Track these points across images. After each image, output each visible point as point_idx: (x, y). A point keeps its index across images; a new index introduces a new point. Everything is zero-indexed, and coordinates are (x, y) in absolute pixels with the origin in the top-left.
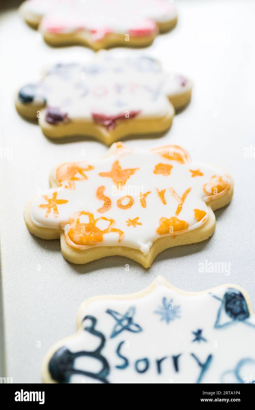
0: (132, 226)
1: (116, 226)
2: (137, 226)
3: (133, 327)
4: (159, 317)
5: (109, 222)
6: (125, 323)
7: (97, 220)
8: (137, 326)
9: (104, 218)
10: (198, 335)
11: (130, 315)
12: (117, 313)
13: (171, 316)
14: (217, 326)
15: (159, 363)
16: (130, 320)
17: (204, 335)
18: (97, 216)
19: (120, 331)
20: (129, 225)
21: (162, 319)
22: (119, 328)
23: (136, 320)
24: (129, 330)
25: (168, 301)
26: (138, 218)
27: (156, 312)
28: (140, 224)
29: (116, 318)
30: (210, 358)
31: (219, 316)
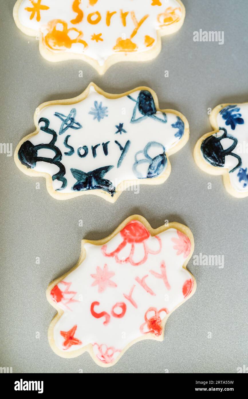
0: (95, 41)
1: (83, 38)
2: (99, 41)
3: (75, 125)
4: (92, 116)
5: (78, 34)
6: (69, 122)
7: (69, 29)
8: (77, 124)
9: (75, 29)
10: (120, 128)
11: (72, 117)
12: (62, 115)
13: (101, 115)
14: (133, 120)
15: (94, 149)
16: (72, 120)
17: (124, 128)
18: (70, 26)
19: (66, 128)
20: (93, 39)
21: (95, 118)
22: (65, 126)
23: (77, 120)
24: (72, 127)
25: (99, 103)
26: (100, 35)
27: (91, 113)
28: (102, 40)
29: (62, 119)
30: (128, 142)
31: (134, 113)
